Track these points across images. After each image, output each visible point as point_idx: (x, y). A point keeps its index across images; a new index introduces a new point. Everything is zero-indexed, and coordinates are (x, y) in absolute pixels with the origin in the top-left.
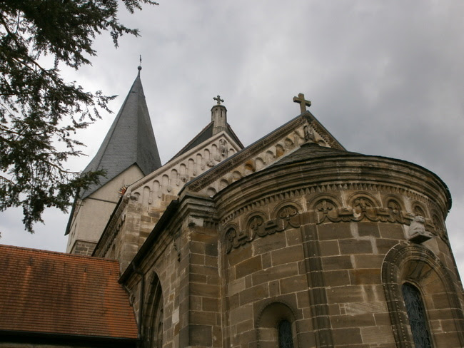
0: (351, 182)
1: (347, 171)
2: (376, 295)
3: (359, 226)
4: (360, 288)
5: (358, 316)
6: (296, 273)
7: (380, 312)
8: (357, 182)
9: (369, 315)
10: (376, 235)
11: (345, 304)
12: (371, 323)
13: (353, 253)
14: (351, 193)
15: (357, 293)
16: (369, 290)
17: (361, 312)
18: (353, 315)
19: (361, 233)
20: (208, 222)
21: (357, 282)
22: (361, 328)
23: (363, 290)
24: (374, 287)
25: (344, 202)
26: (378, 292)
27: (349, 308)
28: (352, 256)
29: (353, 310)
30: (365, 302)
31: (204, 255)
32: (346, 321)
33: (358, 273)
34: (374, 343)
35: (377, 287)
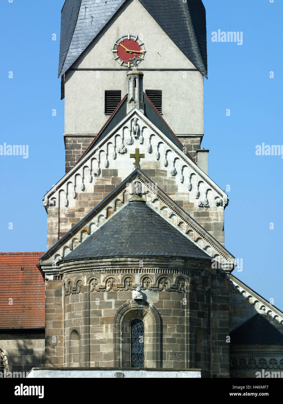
0: (107, 269)
1: (104, 264)
2: (109, 330)
3: (108, 293)
4: (103, 326)
5: (100, 339)
6: (81, 317)
7: (109, 337)
8: (110, 269)
9: (105, 339)
10: (116, 298)
11: (96, 334)
12: (105, 343)
13: (103, 308)
14: (105, 275)
15: (102, 329)
16: (107, 327)
17: (102, 338)
18: (98, 339)
19: (109, 298)
20: (56, 277)
21: (103, 324)
22: (101, 345)
23: (104, 327)
24: (109, 326)
25: (102, 281)
26: (111, 328)
27: (98, 336)
28: (103, 310)
29: (99, 336)
30: (104, 333)
31: (54, 297)
32: (96, 342)
33: (104, 319)
34: (105, 352)
35: (111, 326)
